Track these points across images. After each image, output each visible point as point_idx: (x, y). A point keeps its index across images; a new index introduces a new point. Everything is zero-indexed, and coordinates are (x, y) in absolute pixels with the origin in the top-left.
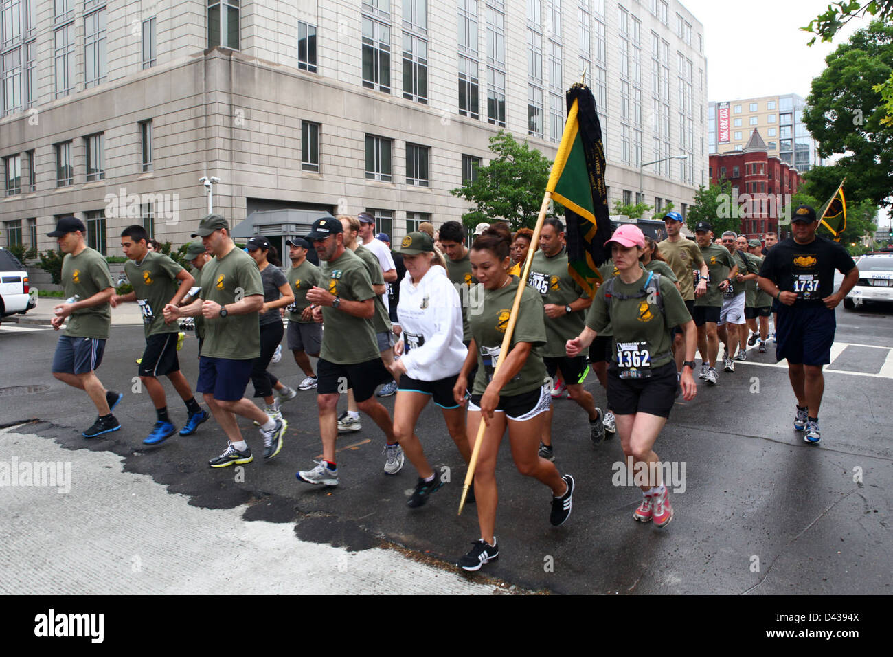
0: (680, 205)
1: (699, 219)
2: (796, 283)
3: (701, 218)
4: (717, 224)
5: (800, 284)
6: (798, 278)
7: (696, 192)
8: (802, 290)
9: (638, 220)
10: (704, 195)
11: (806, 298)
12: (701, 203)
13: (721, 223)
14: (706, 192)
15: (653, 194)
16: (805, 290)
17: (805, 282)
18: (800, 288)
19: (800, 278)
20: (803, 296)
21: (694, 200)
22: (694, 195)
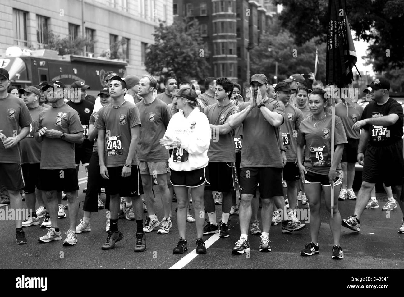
0: (140, 44)
1: (159, 59)
2: (373, 130)
3: (162, 59)
4: (180, 66)
5: (375, 131)
6: (374, 127)
7: (155, 28)
8: (376, 135)
9: (71, 57)
10: (164, 31)
11: (379, 140)
12: (161, 41)
13: (185, 64)
14: (167, 29)
15: (106, 30)
16: (378, 135)
17: (378, 129)
18: (375, 134)
19: (375, 128)
20: (377, 139)
21: (154, 37)
22: (153, 31)
